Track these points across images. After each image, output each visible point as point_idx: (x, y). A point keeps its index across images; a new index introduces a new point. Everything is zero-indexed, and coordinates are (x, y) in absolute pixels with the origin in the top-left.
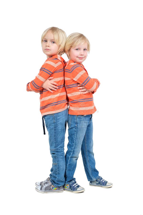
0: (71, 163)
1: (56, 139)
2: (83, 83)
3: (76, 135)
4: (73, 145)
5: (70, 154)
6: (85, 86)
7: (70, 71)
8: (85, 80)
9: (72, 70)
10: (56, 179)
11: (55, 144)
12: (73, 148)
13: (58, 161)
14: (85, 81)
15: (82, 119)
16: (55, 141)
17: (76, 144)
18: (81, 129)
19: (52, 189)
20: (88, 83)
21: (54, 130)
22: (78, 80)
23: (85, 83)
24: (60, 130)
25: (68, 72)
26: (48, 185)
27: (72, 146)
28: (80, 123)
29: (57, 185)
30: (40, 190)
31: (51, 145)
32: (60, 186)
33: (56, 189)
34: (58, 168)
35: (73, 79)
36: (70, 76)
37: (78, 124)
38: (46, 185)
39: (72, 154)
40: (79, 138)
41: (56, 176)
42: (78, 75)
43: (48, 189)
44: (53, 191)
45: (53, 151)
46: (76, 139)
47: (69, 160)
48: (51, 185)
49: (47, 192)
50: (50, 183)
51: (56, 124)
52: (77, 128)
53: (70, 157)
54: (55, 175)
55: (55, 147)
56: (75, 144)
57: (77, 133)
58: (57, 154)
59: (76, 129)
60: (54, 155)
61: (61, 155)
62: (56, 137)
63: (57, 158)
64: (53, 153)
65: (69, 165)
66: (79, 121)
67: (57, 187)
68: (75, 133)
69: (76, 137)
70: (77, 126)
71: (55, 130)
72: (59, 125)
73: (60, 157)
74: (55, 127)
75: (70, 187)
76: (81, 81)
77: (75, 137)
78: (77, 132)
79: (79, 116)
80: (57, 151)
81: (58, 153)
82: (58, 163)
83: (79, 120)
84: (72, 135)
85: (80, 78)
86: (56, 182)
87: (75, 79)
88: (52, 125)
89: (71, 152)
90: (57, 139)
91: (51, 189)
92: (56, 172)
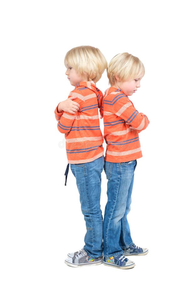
0: (112, 227)
1: (88, 197)
2: (129, 119)
3: (119, 189)
4: (114, 202)
5: (111, 215)
6: (131, 123)
7: (112, 103)
8: (132, 114)
9: (114, 101)
10: (93, 249)
11: (89, 204)
12: (114, 206)
13: (94, 225)
14: (131, 116)
15: (127, 168)
16: (88, 200)
17: (119, 202)
18: (125, 181)
19: (88, 260)
20: (135, 118)
21: (85, 186)
22: (122, 114)
23: (131, 119)
24: (93, 185)
25: (109, 104)
26: (82, 256)
27: (113, 204)
28: (124, 173)
29: (93, 257)
30: (72, 263)
31: (83, 205)
32: (97, 256)
33: (93, 260)
34: (94, 234)
35: (116, 114)
36: (112, 110)
37: (122, 174)
38: (80, 256)
39: (113, 215)
40: (122, 193)
41: (92, 244)
42: (122, 108)
43: (83, 262)
44: (89, 264)
45: (86, 213)
46: (118, 194)
47: (109, 223)
48: (86, 256)
49: (81, 265)
50: (85, 254)
51: (88, 178)
52: (121, 179)
53: (110, 219)
54: (90, 243)
55: (90, 208)
56: (117, 201)
57: (120, 187)
58: (91, 217)
59: (119, 181)
60: (88, 218)
61: (97, 217)
62: (89, 194)
63: (93, 221)
64: (86, 215)
65: (110, 230)
66: (123, 171)
67: (93, 258)
68: (117, 186)
69: (119, 191)
70: (120, 176)
71: (87, 185)
72: (92, 179)
73: (96, 220)
74: (87, 182)
75: (116, 261)
76: (126, 117)
77: (116, 192)
78: (120, 185)
79: (123, 164)
80: (91, 213)
81: (93, 215)
82: (93, 228)
83: (123, 168)
84: (113, 189)
85: (124, 112)
86: (92, 252)
87: (118, 114)
88: (82, 179)
89: (112, 212)
90: (91, 197)
91: (86, 260)
92: (92, 239)
